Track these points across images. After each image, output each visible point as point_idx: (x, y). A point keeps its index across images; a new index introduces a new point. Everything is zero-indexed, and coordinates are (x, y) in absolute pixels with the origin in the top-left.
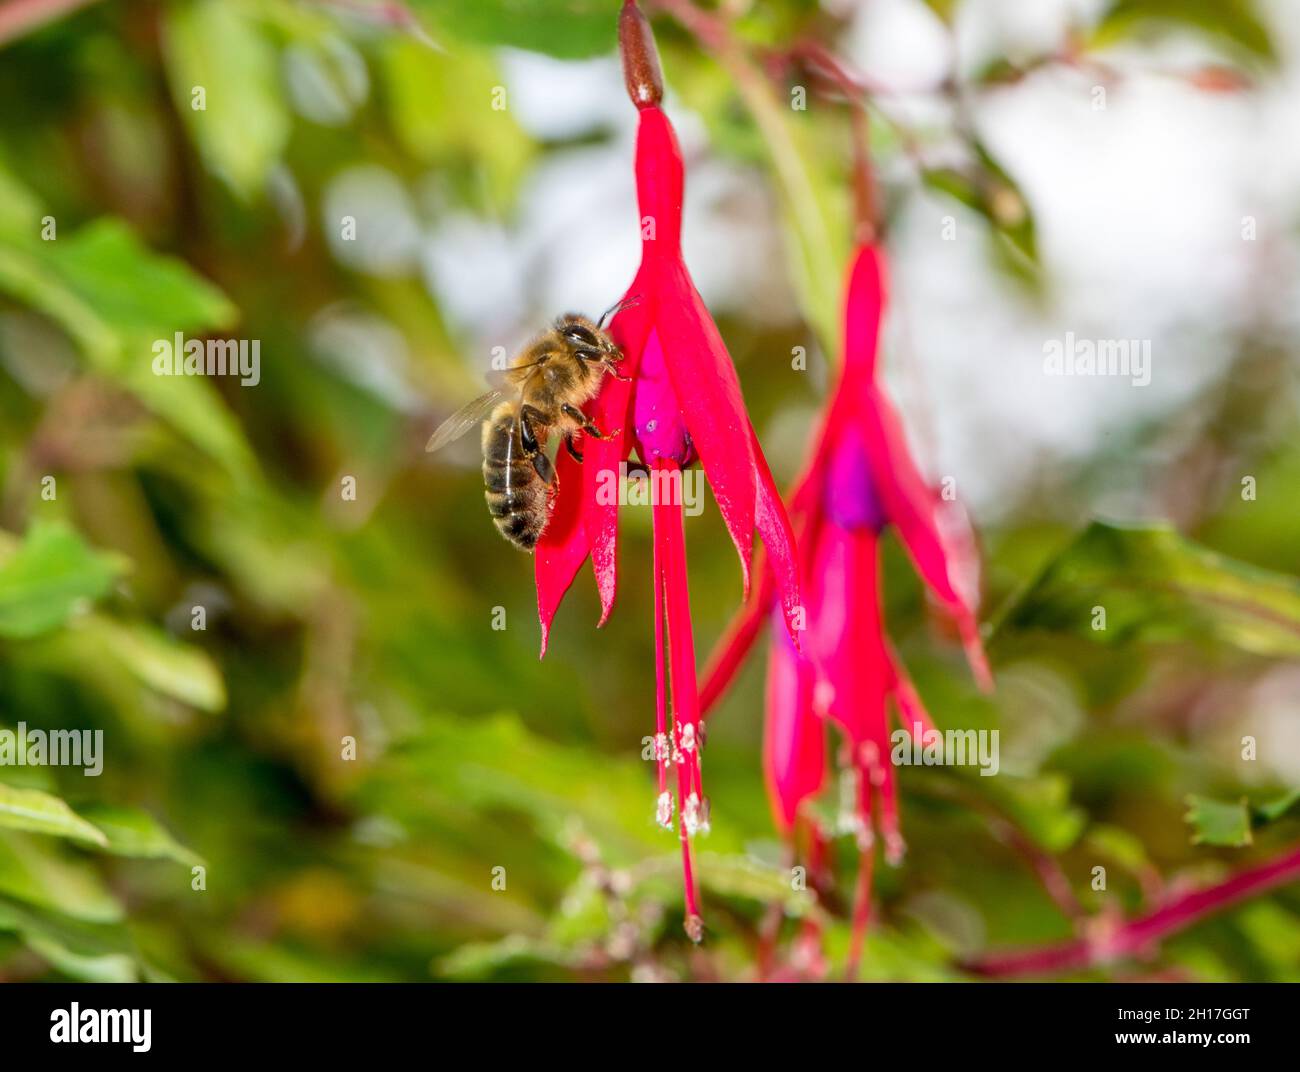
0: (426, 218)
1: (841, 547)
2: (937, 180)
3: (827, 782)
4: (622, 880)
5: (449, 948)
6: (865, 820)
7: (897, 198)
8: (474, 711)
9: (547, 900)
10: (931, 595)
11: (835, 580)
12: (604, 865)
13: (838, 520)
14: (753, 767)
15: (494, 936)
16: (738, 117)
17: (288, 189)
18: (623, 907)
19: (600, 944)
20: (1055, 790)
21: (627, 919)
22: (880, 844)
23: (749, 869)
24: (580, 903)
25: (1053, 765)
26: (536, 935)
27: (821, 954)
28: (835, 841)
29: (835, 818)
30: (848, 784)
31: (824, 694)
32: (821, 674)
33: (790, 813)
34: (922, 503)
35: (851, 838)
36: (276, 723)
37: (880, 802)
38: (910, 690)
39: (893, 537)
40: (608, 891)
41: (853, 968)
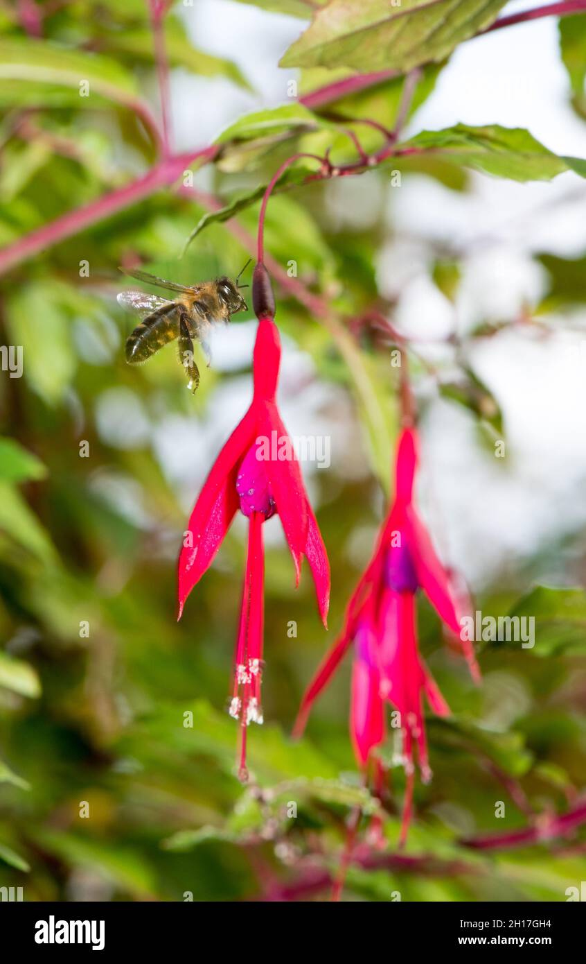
0: (154, 417)
1: (394, 602)
2: (447, 391)
3: (386, 737)
4: (269, 794)
5: (170, 834)
6: (409, 757)
7: (425, 404)
8: (184, 698)
9: (225, 807)
10: (446, 629)
11: (391, 621)
12: (259, 785)
13: (393, 586)
14: (345, 732)
15: (196, 827)
16: (334, 357)
17: (75, 400)
18: (270, 810)
19: (257, 831)
20: (516, 741)
21: (272, 817)
22: (418, 771)
23: (342, 787)
24: (245, 807)
25: (516, 727)
26: (220, 825)
27: (383, 836)
28: (390, 772)
29: (390, 757)
30: (399, 738)
31: (385, 686)
32: (383, 674)
33: (365, 755)
34: (440, 577)
35: (401, 768)
36: (70, 706)
37: (417, 748)
38: (433, 685)
39: (422, 595)
40: (260, 800)
41: (402, 844)
